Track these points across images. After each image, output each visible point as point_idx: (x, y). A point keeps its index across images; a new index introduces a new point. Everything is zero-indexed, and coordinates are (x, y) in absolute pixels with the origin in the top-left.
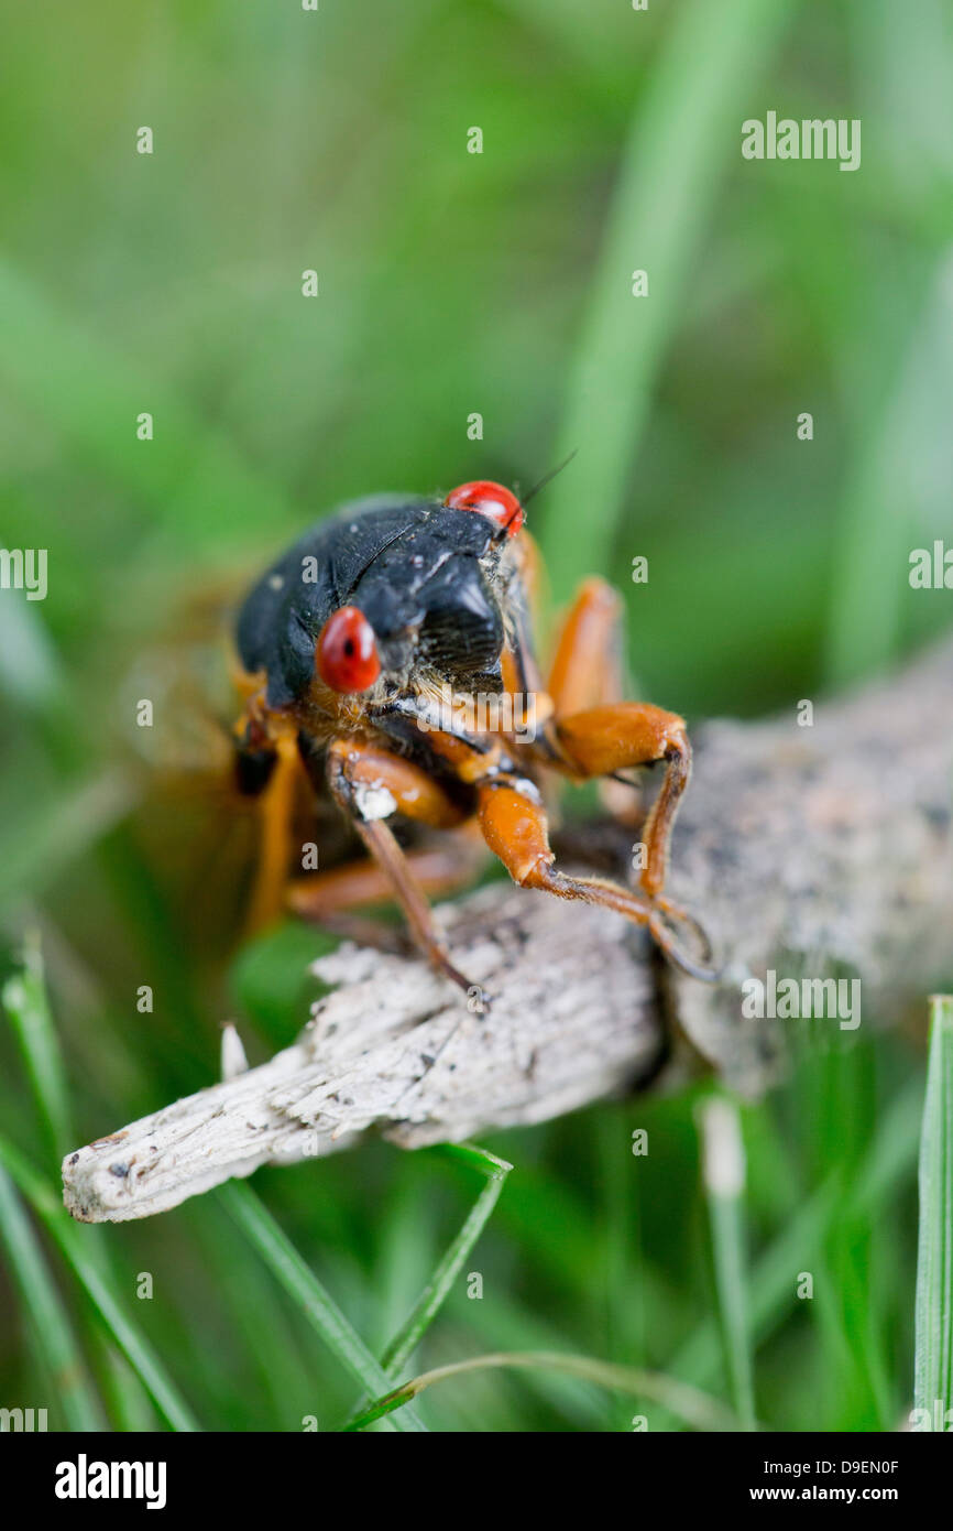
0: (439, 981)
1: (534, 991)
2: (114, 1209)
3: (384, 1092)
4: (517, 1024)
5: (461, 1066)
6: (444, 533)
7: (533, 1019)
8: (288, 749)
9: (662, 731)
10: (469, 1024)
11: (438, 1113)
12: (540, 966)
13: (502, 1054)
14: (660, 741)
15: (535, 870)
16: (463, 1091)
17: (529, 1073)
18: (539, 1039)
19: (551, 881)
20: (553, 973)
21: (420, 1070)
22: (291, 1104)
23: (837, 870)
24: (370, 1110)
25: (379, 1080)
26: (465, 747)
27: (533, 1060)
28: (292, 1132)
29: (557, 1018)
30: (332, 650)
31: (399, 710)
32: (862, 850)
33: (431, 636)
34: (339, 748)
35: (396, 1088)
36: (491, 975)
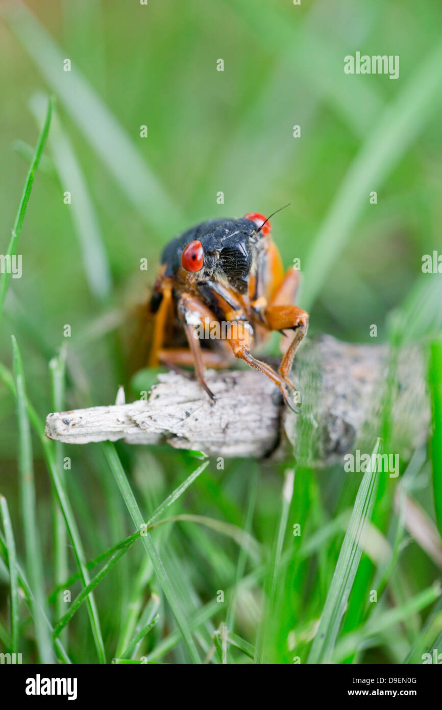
0: (201, 390)
1: (233, 402)
2: (61, 435)
3: (169, 421)
4: (224, 412)
5: (200, 420)
6: (239, 225)
7: (231, 412)
8: (167, 294)
9: (298, 315)
10: (207, 406)
11: (187, 435)
12: (238, 394)
13: (216, 420)
14: (297, 318)
15: (241, 351)
16: (198, 430)
17: (224, 431)
18: (231, 420)
19: (246, 356)
20: (243, 398)
21: (184, 417)
22: (134, 416)
23: (357, 393)
24: (163, 426)
25: (168, 416)
26: (230, 307)
27: (227, 427)
28: (133, 427)
29: (240, 414)
30: (187, 255)
31: (208, 285)
32: (367, 389)
33: (224, 258)
34: (185, 296)
35: (174, 421)
36: (220, 392)
